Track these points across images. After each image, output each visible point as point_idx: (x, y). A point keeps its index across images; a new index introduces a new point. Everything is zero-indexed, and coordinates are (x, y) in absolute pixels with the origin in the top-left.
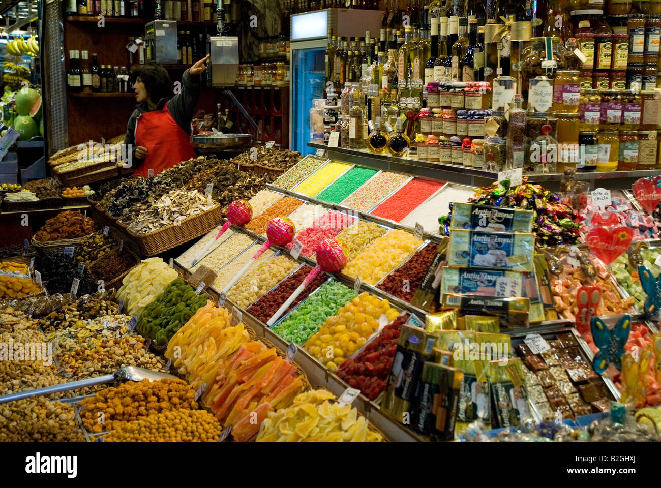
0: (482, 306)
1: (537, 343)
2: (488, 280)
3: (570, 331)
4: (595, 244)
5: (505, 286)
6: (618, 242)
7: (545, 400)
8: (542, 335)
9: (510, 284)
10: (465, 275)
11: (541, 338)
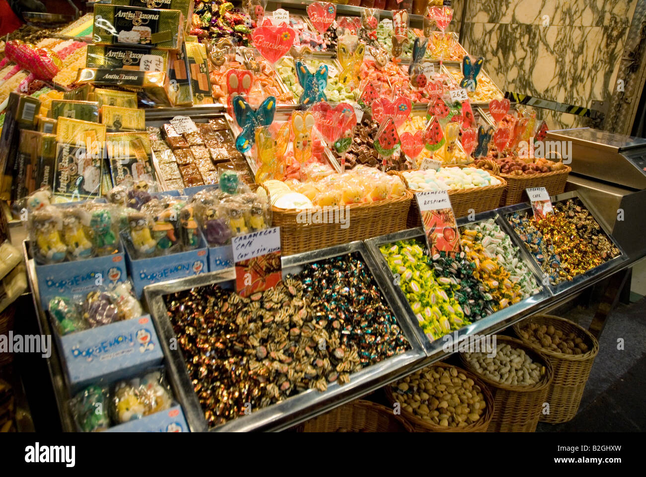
0: (117, 80)
1: (184, 124)
2: (133, 59)
3: (223, 117)
4: (261, 42)
5: (149, 64)
6: (281, 42)
7: (180, 176)
8: (192, 118)
9: (154, 63)
10: (110, 54)
11: (190, 120)
